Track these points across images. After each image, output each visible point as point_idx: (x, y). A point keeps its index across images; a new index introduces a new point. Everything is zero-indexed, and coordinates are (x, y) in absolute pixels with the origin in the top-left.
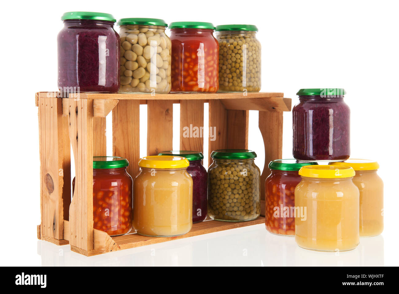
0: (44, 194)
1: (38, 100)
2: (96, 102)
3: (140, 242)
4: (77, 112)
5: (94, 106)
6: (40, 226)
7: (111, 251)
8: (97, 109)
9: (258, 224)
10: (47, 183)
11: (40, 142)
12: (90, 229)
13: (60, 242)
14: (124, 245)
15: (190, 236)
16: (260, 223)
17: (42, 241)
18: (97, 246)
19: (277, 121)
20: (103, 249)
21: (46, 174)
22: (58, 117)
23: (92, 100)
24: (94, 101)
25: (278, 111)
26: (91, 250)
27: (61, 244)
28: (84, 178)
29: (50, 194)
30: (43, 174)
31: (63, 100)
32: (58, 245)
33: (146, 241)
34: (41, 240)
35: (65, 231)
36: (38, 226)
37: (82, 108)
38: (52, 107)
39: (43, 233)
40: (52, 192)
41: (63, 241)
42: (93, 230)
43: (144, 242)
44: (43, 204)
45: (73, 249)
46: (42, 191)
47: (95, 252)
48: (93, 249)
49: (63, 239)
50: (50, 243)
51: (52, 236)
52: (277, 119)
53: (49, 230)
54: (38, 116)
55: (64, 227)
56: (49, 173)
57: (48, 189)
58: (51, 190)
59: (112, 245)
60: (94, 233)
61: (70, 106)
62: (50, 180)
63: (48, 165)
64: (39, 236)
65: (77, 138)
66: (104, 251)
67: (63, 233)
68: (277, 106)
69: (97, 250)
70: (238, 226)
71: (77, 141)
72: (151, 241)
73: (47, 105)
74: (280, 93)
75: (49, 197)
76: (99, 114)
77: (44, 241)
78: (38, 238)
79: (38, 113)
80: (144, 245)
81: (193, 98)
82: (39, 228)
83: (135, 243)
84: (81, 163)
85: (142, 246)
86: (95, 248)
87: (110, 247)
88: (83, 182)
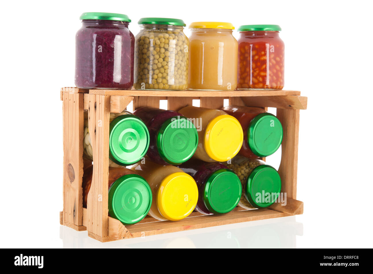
0: (66, 182)
1: (63, 95)
2: (113, 98)
3: (153, 231)
4: (95, 107)
5: (111, 102)
6: (62, 212)
7: (124, 238)
8: (113, 105)
9: (272, 218)
10: (69, 172)
11: (63, 134)
12: (105, 217)
13: (79, 228)
14: (138, 233)
15: (203, 227)
16: (274, 218)
17: (64, 227)
18: (111, 233)
19: (293, 118)
20: (116, 236)
21: (69, 164)
22: (79, 110)
23: (109, 96)
24: (111, 98)
25: (294, 109)
26: (106, 237)
27: (80, 230)
28: (101, 169)
29: (71, 183)
30: (66, 163)
31: (84, 95)
32: (77, 231)
33: (159, 230)
34: (63, 225)
35: (84, 218)
36: (60, 212)
37: (100, 104)
38: (74, 102)
39: (65, 219)
40: (73, 181)
41: (82, 227)
42: (107, 218)
43: (157, 231)
44: (66, 192)
45: (90, 235)
46: (65, 180)
47: (109, 239)
48: (108, 235)
49: (82, 225)
50: (70, 228)
51: (73, 223)
52: (293, 117)
53: (70, 216)
54: (62, 110)
55: (83, 214)
56: (70, 163)
57: (70, 178)
58: (72, 179)
59: (124, 233)
60: (109, 220)
61: (90, 101)
62: (71, 169)
63: (70, 155)
64: (61, 221)
65: (95, 131)
66: (116, 238)
67: (82, 220)
68: (293, 104)
69: (111, 237)
70: (251, 219)
71: (96, 134)
72: (164, 230)
73: (70, 100)
74: (297, 92)
75: (71, 186)
76: (115, 110)
77: (66, 226)
78: (61, 224)
79: (62, 106)
80: (157, 234)
81: (208, 95)
82: (62, 214)
83: (148, 232)
84: (98, 155)
85: (155, 234)
86: (109, 235)
87: (122, 235)
88: (100, 173)
